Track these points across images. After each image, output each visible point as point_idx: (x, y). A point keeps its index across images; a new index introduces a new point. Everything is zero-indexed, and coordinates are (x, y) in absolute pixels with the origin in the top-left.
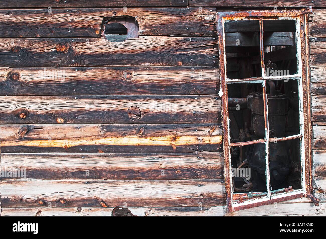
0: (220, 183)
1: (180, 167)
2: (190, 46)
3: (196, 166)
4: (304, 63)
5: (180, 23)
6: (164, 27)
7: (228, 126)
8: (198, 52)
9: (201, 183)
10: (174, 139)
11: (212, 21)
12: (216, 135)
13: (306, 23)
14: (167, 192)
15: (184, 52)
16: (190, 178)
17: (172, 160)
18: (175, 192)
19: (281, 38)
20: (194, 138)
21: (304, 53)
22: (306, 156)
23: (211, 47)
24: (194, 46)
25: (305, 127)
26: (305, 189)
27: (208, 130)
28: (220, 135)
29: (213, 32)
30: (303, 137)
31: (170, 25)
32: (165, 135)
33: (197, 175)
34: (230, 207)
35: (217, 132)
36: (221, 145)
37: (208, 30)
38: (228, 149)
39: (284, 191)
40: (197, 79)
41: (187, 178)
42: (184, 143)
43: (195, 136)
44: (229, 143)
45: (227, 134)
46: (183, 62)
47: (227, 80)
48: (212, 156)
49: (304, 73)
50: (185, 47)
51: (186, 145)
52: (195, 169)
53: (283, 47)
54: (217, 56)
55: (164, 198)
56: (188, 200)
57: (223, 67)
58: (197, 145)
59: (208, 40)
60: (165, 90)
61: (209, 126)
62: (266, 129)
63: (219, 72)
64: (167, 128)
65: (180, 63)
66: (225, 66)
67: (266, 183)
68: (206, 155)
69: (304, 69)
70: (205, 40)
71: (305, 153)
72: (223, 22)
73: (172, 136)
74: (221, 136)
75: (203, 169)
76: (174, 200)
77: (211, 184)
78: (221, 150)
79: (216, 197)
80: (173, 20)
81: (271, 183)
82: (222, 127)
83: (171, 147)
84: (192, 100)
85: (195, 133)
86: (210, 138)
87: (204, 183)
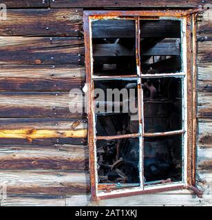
0: (84, 174)
1: (37, 159)
2: (50, 45)
3: (56, 157)
4: (189, 62)
5: (39, 23)
6: (20, 27)
7: (94, 121)
8: (59, 50)
9: (61, 173)
10: (31, 132)
11: (78, 21)
12: (80, 129)
13: (193, 23)
14: (21, 181)
15: (42, 51)
16: (48, 168)
17: (27, 151)
18: (31, 181)
19: (165, 49)
20: (54, 131)
21: (190, 52)
22: (188, 150)
23: (75, 46)
24: (56, 45)
25: (188, 123)
26: (186, 181)
27: (71, 124)
28: (84, 129)
29: (78, 31)
30: (186, 133)
31: (27, 25)
32: (20, 128)
33: (56, 166)
34: (95, 196)
35: (81, 126)
36: (86, 138)
37: (72, 29)
38: (93, 142)
39: (161, 183)
40: (58, 77)
41: (44, 168)
42: (42, 136)
43: (54, 129)
44: (95, 137)
45: (92, 128)
46: (42, 61)
47: (93, 77)
48: (75, 148)
49: (190, 72)
50: (44, 46)
51: (44, 138)
52: (54, 161)
53: (167, 57)
54: (83, 55)
55: (18, 186)
56: (46, 188)
57: (89, 64)
58: (56, 138)
59: (72, 39)
60: (20, 87)
61: (72, 121)
62: (140, 124)
63: (85, 70)
64: (22, 122)
65: (39, 61)
66: (92, 64)
67: (139, 175)
68: (68, 147)
69: (189, 67)
70: (69, 40)
71: (188, 148)
72: (90, 21)
73: (27, 130)
74: (86, 130)
75: (64, 160)
76: (30, 188)
77: (73, 174)
78: (86, 143)
79: (79, 186)
80: (30, 21)
81: (145, 175)
82: (87, 122)
83: (27, 140)
84: (52, 96)
85: (55, 127)
86: (72, 131)
87: (65, 173)
